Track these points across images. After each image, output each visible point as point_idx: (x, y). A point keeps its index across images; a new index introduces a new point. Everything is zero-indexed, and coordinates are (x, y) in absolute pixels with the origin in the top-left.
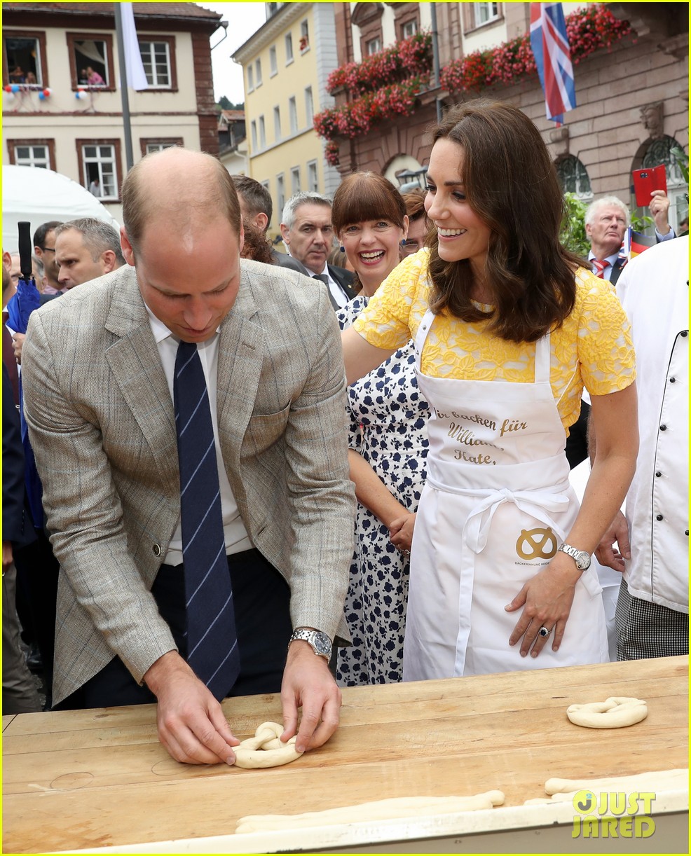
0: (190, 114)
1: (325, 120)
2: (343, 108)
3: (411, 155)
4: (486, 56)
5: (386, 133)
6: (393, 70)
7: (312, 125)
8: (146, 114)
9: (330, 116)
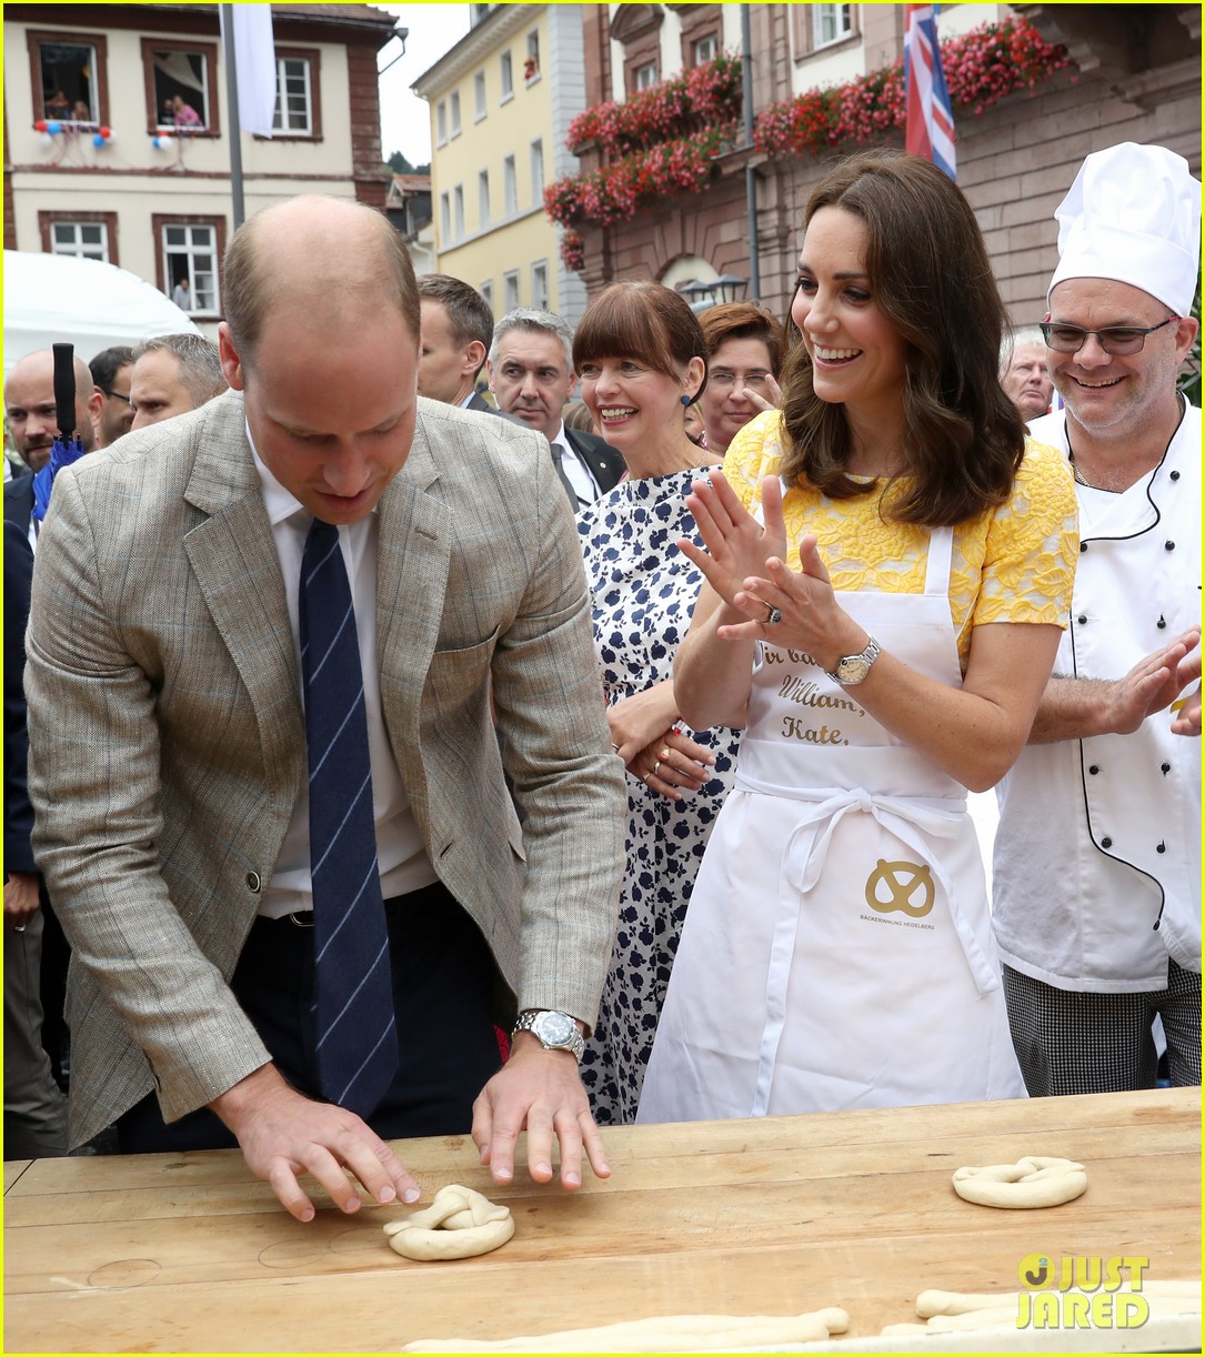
0: (341, 179)
1: (563, 194)
2: (593, 177)
3: (703, 256)
4: (830, 96)
5: (662, 219)
6: (677, 116)
7: (541, 202)
8: (268, 176)
9: (571, 190)
